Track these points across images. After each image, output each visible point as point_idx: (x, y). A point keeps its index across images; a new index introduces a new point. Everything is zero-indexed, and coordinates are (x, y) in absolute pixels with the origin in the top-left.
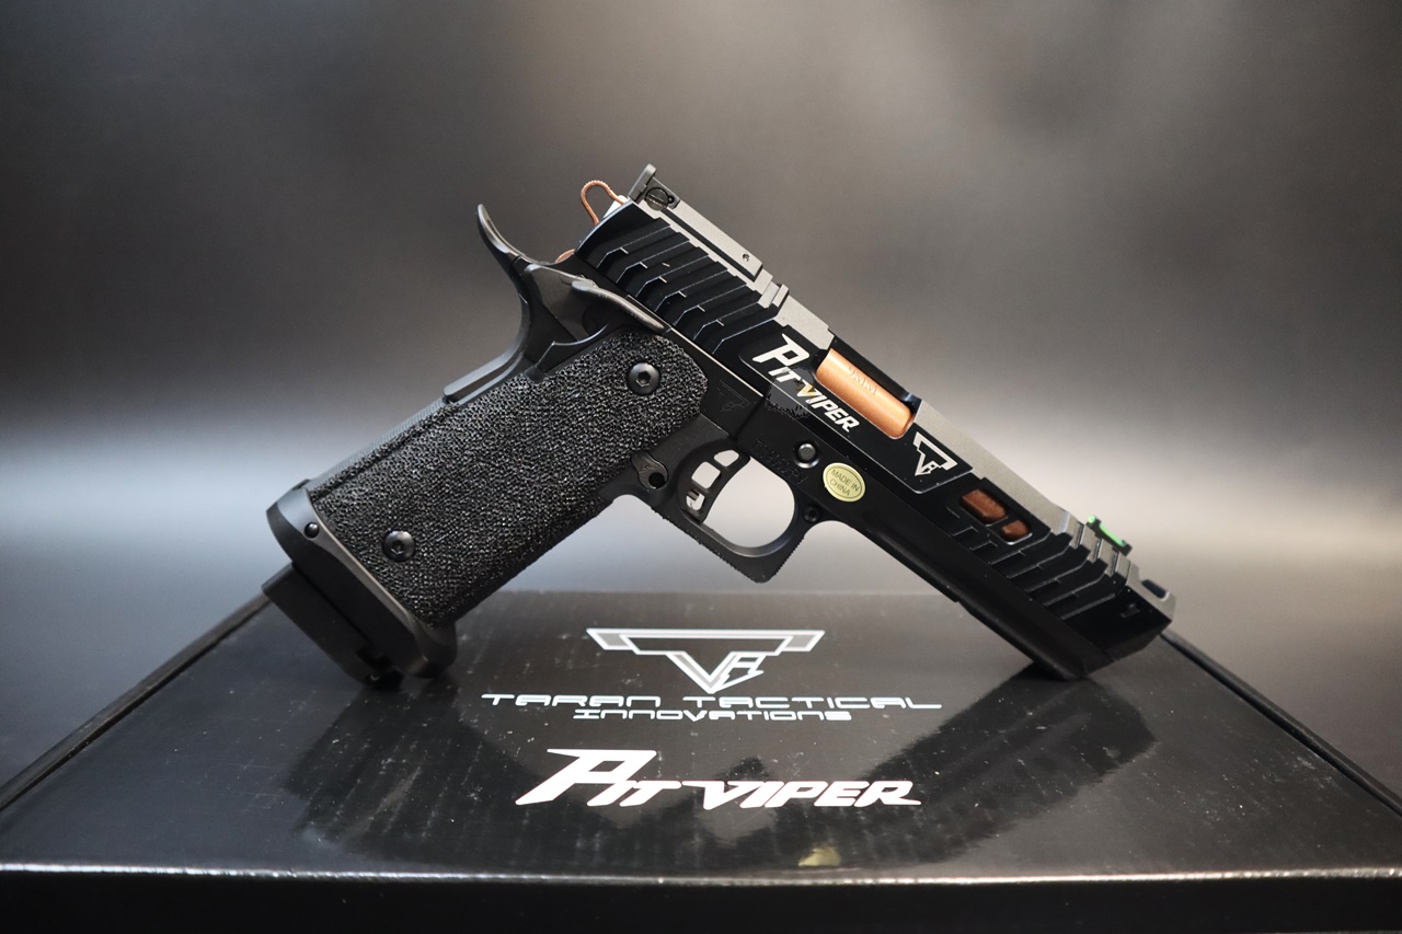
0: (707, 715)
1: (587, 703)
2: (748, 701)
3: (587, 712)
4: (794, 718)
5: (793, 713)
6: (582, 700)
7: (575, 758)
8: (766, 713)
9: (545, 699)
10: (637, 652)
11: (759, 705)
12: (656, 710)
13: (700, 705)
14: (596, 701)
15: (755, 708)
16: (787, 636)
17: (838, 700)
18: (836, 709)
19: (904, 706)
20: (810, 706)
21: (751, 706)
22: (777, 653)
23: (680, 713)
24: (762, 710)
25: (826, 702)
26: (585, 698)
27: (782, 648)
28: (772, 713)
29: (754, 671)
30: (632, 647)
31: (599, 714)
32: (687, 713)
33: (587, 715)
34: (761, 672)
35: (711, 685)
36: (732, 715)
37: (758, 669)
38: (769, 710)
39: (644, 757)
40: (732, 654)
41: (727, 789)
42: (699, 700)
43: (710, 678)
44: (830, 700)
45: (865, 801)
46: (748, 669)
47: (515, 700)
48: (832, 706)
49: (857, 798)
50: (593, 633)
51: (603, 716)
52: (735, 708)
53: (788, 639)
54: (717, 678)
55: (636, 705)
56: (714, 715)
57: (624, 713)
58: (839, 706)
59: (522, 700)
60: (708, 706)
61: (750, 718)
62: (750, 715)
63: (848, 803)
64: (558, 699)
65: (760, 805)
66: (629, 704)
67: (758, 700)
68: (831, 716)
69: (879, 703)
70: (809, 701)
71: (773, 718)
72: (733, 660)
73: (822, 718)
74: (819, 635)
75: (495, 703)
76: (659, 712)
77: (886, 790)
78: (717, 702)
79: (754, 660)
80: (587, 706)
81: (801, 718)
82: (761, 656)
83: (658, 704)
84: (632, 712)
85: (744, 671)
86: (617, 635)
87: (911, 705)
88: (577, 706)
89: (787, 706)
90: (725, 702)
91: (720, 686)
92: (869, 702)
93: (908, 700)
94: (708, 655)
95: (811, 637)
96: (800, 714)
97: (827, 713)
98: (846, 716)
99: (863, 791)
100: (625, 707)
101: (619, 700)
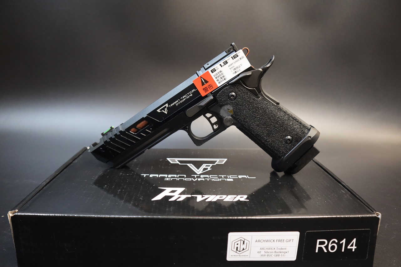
0: (197, 179)
1: (168, 176)
2: (208, 176)
3: (168, 179)
4: (219, 180)
5: (219, 179)
6: (166, 176)
7: (165, 190)
8: (212, 179)
9: (157, 175)
10: (180, 164)
11: (210, 177)
12: (185, 178)
13: (196, 177)
14: (170, 176)
15: (209, 178)
16: (218, 160)
17: (230, 176)
18: (230, 178)
19: (246, 177)
20: (223, 177)
21: (208, 177)
22: (215, 164)
23: (191, 179)
24: (211, 178)
25: (227, 176)
26: (167, 175)
27: (216, 163)
28: (214, 179)
29: (209, 169)
30: (178, 163)
31: (171, 179)
32: (193, 179)
33: (167, 179)
34: (211, 169)
35: (198, 172)
36: (204, 179)
37: (210, 168)
38: (213, 178)
39: (182, 189)
40: (204, 165)
41: (202, 197)
42: (196, 176)
43: (198, 170)
44: (228, 176)
45: (236, 200)
46: (208, 168)
47: (149, 176)
48: (228, 177)
49: (234, 199)
50: (168, 159)
51: (172, 180)
52: (204, 178)
53: (218, 161)
54: (200, 170)
55: (180, 177)
56: (199, 179)
57: (177, 179)
58: (230, 177)
59: (151, 176)
60: (198, 177)
61: (208, 180)
62: (208, 179)
63: (232, 200)
64: (160, 176)
65: (210, 201)
66: (178, 177)
67: (210, 176)
68: (228, 180)
69: (240, 177)
70: (223, 176)
71: (214, 180)
72: (204, 166)
73: (226, 180)
74: (226, 160)
75: (145, 176)
76: (186, 179)
77: (241, 197)
78: (200, 176)
79: (209, 166)
80: (168, 177)
81: (221, 180)
82: (211, 165)
83: (185, 177)
84: (179, 179)
85: (207, 169)
86: (175, 160)
87: (248, 177)
88: (165, 177)
89: (217, 177)
90: (201, 176)
91: (200, 172)
92: (238, 177)
93: (248, 176)
94: (198, 165)
95: (224, 160)
96: (220, 179)
97: (227, 179)
98: (232, 180)
99: (235, 198)
100: (177, 177)
101: (176, 176)
